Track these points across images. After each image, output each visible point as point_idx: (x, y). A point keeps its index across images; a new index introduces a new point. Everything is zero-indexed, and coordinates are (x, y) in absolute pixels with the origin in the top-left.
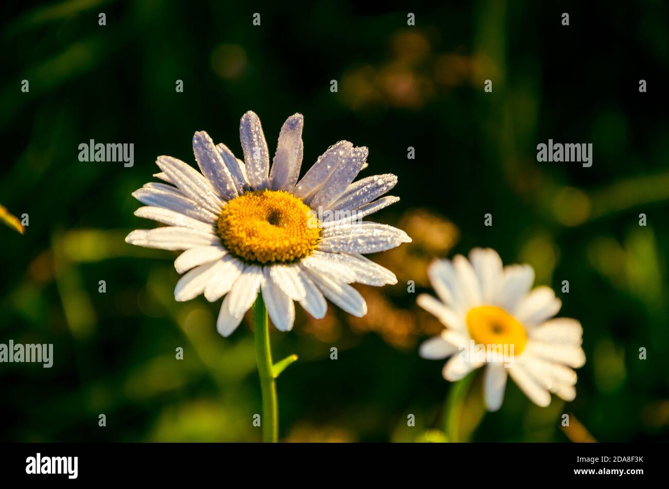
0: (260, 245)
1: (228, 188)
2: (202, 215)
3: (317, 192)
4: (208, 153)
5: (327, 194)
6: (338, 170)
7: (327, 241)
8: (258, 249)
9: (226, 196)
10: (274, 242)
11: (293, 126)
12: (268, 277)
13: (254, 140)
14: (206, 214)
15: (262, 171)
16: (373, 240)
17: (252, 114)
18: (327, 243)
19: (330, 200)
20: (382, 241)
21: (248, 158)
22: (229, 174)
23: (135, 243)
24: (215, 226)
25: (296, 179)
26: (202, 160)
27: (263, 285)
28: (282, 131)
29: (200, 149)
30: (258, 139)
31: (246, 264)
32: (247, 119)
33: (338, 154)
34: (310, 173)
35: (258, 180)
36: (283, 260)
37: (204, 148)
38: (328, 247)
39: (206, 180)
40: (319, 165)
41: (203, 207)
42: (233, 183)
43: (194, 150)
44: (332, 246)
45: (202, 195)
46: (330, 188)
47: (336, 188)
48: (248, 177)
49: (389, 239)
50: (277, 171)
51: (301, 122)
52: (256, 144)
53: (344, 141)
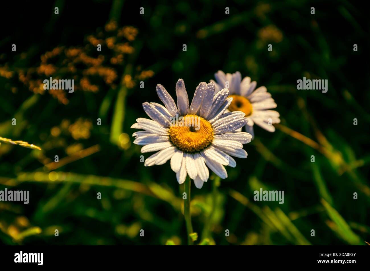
0: (195, 144)
1: (166, 122)
2: (163, 139)
3: (200, 108)
4: (152, 111)
5: (205, 108)
6: (206, 96)
7: (216, 130)
8: (195, 146)
9: (167, 126)
10: (200, 141)
11: (180, 85)
12: (205, 156)
13: (166, 96)
14: (164, 138)
15: (174, 108)
16: (236, 123)
17: (159, 85)
18: (217, 131)
19: (208, 110)
20: (241, 123)
21: (167, 105)
22: (164, 116)
23: (149, 165)
24: (170, 141)
25: (189, 106)
26: (151, 115)
27: (205, 162)
28: (176, 89)
29: (148, 110)
30: (167, 95)
31: (192, 154)
32: (159, 88)
33: (202, 90)
34: (193, 102)
35: (175, 113)
36: (206, 146)
37: (149, 109)
38: (218, 132)
39: (155, 122)
40: (195, 97)
41: (162, 135)
42: (167, 119)
43: (146, 112)
44: (220, 131)
45: (159, 131)
46: (205, 105)
47: (208, 105)
48: (170, 113)
49: (243, 121)
50: (180, 106)
51: (183, 82)
52: (167, 98)
53: (202, 83)
